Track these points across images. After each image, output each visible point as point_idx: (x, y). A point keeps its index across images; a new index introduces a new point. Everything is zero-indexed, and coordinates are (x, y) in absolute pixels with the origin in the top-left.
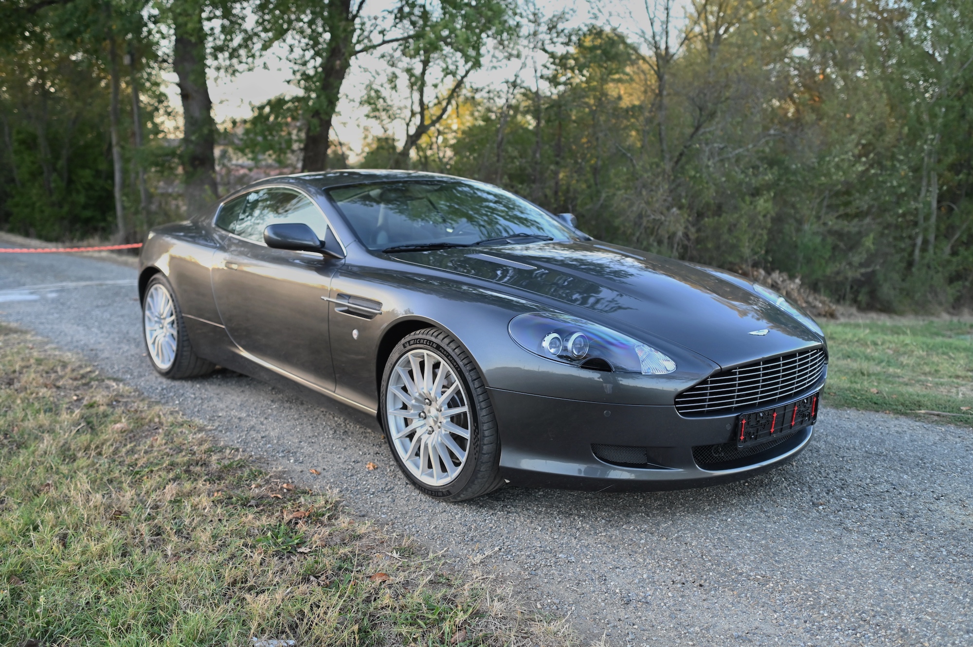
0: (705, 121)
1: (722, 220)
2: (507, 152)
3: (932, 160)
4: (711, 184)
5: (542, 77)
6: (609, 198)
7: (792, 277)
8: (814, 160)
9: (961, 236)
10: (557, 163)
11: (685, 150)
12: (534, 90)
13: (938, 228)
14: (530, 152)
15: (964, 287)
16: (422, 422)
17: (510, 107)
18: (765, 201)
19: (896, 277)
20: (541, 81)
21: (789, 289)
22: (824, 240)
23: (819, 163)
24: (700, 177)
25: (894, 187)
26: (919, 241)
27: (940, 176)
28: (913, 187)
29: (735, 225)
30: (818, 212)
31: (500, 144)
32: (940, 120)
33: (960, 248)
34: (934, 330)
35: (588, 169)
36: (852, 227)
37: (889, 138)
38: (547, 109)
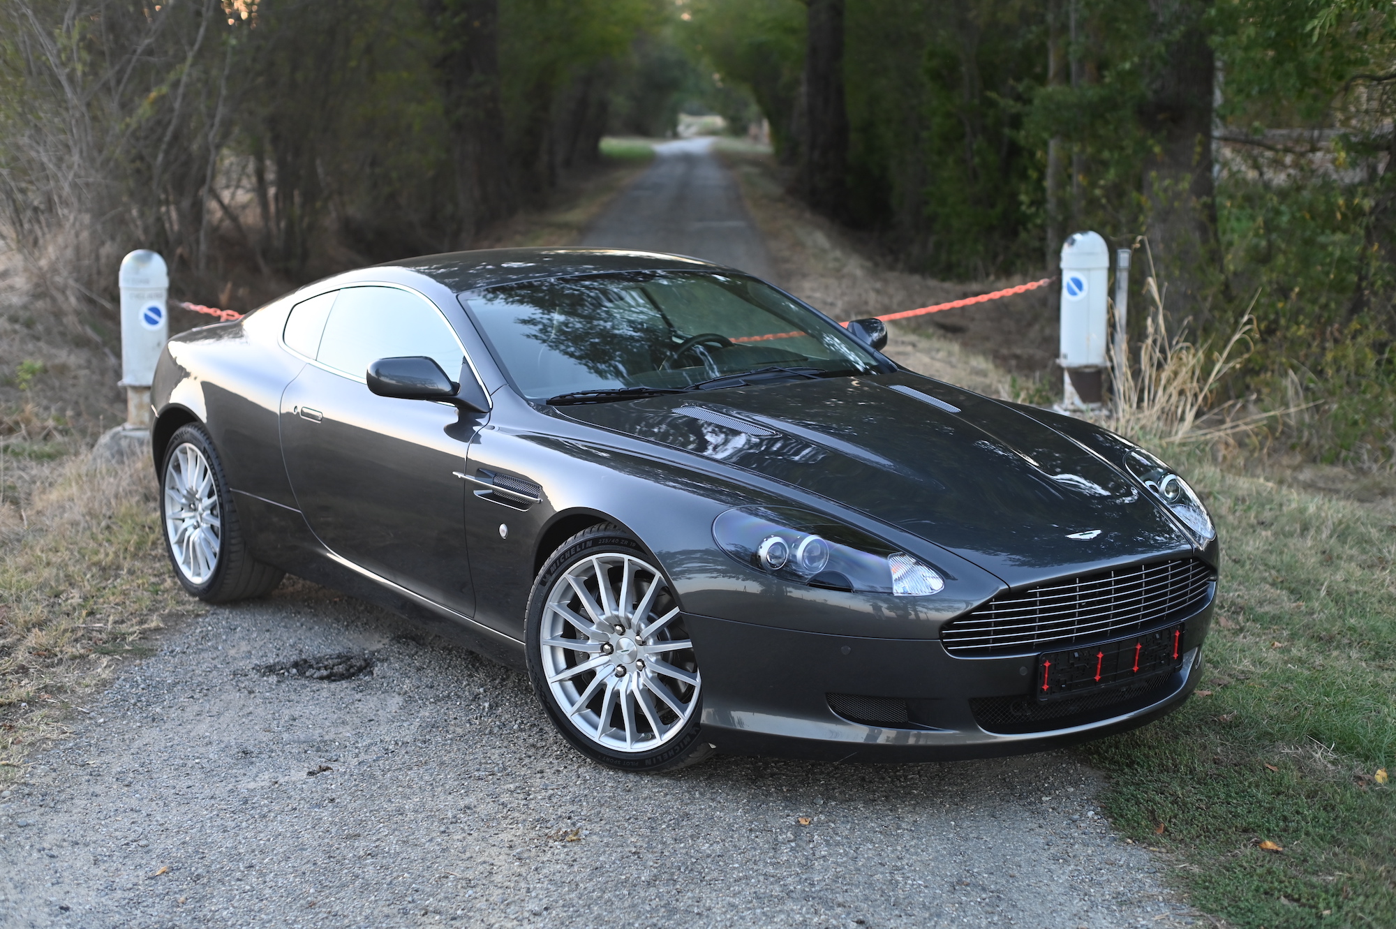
16: (606, 658)
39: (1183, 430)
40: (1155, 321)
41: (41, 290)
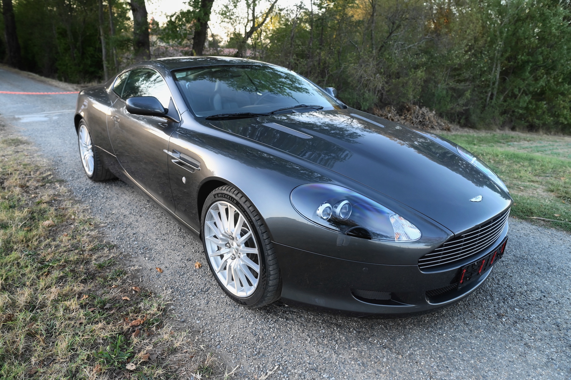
0: (395, 30)
1: (400, 80)
2: (296, 42)
3: (499, 55)
4: (396, 62)
5: (314, 4)
6: (346, 68)
7: (431, 110)
8: (446, 52)
9: (508, 93)
10: (320, 49)
11: (384, 44)
12: (310, 10)
13: (498, 89)
14: (307, 42)
15: (507, 117)
16: (228, 250)
17: (298, 18)
18: (421, 72)
19: (478, 111)
20: (313, 6)
21: (430, 116)
22: (447, 92)
23: (448, 54)
24: (391, 59)
25: (481, 67)
26: (489, 94)
27: (502, 63)
28: (489, 68)
29: (406, 83)
30: (445, 79)
31: (292, 38)
32: (505, 34)
33: (508, 99)
34: (496, 139)
35: (336, 52)
36: (461, 86)
37: (481, 43)
38: (316, 20)
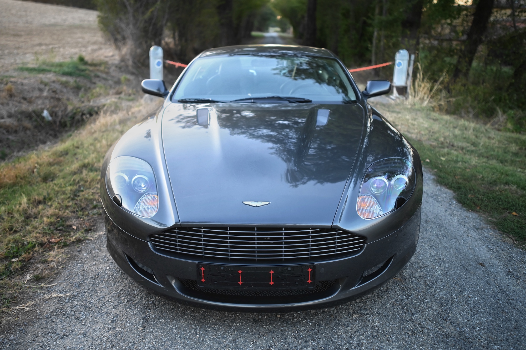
39: (425, 103)
40: (420, 75)
41: (123, 60)
